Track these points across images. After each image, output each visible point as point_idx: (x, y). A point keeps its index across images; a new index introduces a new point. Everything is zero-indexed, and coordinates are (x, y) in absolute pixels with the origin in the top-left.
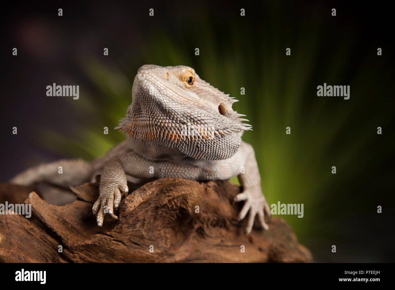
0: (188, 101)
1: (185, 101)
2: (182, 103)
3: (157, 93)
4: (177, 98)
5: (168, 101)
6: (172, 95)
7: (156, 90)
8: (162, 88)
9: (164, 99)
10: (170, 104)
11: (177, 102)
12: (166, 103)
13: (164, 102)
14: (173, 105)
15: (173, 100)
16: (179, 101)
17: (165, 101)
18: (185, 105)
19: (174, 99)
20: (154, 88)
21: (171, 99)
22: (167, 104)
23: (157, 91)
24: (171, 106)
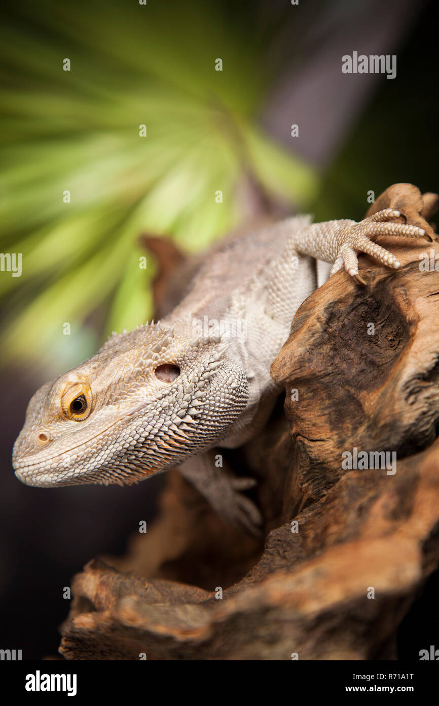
0: (104, 433)
1: (101, 441)
2: (100, 447)
3: (57, 476)
4: (86, 451)
5: (82, 467)
6: (75, 456)
7: (52, 475)
8: (55, 465)
9: (74, 471)
10: (89, 465)
11: (93, 454)
12: (82, 471)
13: (79, 473)
14: (93, 462)
15: (84, 460)
16: (95, 450)
17: (77, 471)
18: (106, 443)
19: (85, 456)
20: (46, 476)
21: (81, 460)
22: (85, 470)
23: (54, 474)
24: (92, 468)
